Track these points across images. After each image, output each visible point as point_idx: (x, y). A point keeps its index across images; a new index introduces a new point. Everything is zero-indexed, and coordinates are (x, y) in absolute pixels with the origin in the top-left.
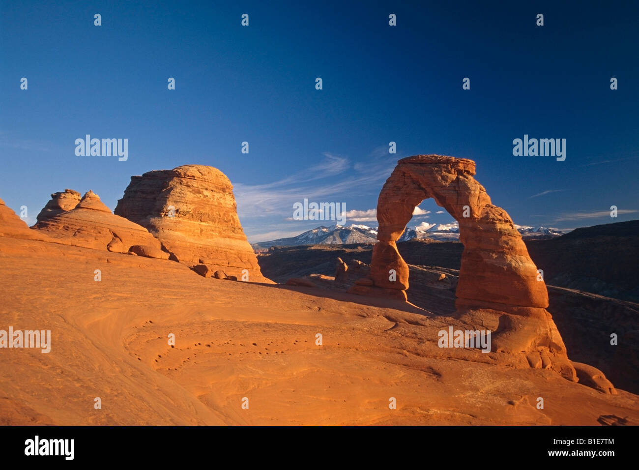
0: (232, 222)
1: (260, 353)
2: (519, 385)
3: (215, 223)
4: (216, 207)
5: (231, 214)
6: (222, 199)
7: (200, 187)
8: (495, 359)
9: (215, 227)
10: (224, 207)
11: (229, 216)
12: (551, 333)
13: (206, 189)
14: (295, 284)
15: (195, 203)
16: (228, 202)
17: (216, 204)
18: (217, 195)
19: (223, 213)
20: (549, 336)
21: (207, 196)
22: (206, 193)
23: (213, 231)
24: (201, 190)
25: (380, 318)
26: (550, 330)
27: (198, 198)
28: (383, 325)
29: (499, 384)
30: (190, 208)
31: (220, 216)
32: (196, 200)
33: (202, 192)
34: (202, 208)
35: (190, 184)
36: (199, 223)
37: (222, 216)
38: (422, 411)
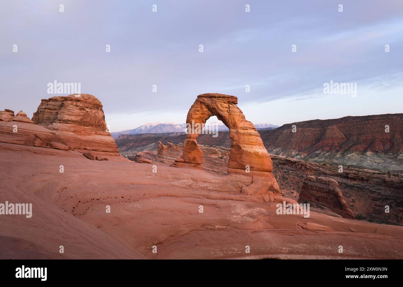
0: (103, 126)
1: (126, 202)
2: (259, 211)
3: (93, 127)
4: (94, 118)
5: (102, 122)
6: (96, 113)
7: (84, 106)
8: (247, 199)
9: (93, 129)
10: (98, 118)
11: (101, 122)
12: (274, 184)
13: (87, 107)
14: (141, 162)
15: (81, 116)
16: (100, 115)
17: (93, 116)
18: (94, 111)
19: (98, 121)
20: (273, 186)
21: (88, 112)
22: (87, 110)
23: (92, 131)
24: (84, 108)
25: (188, 180)
26: (274, 183)
27: (83, 113)
28: (190, 184)
29: (249, 211)
30: (78, 119)
31: (96, 123)
32: (81, 114)
33: (85, 109)
34: (85, 119)
35: (78, 105)
36: (84, 127)
37: (97, 123)
38: (211, 227)
